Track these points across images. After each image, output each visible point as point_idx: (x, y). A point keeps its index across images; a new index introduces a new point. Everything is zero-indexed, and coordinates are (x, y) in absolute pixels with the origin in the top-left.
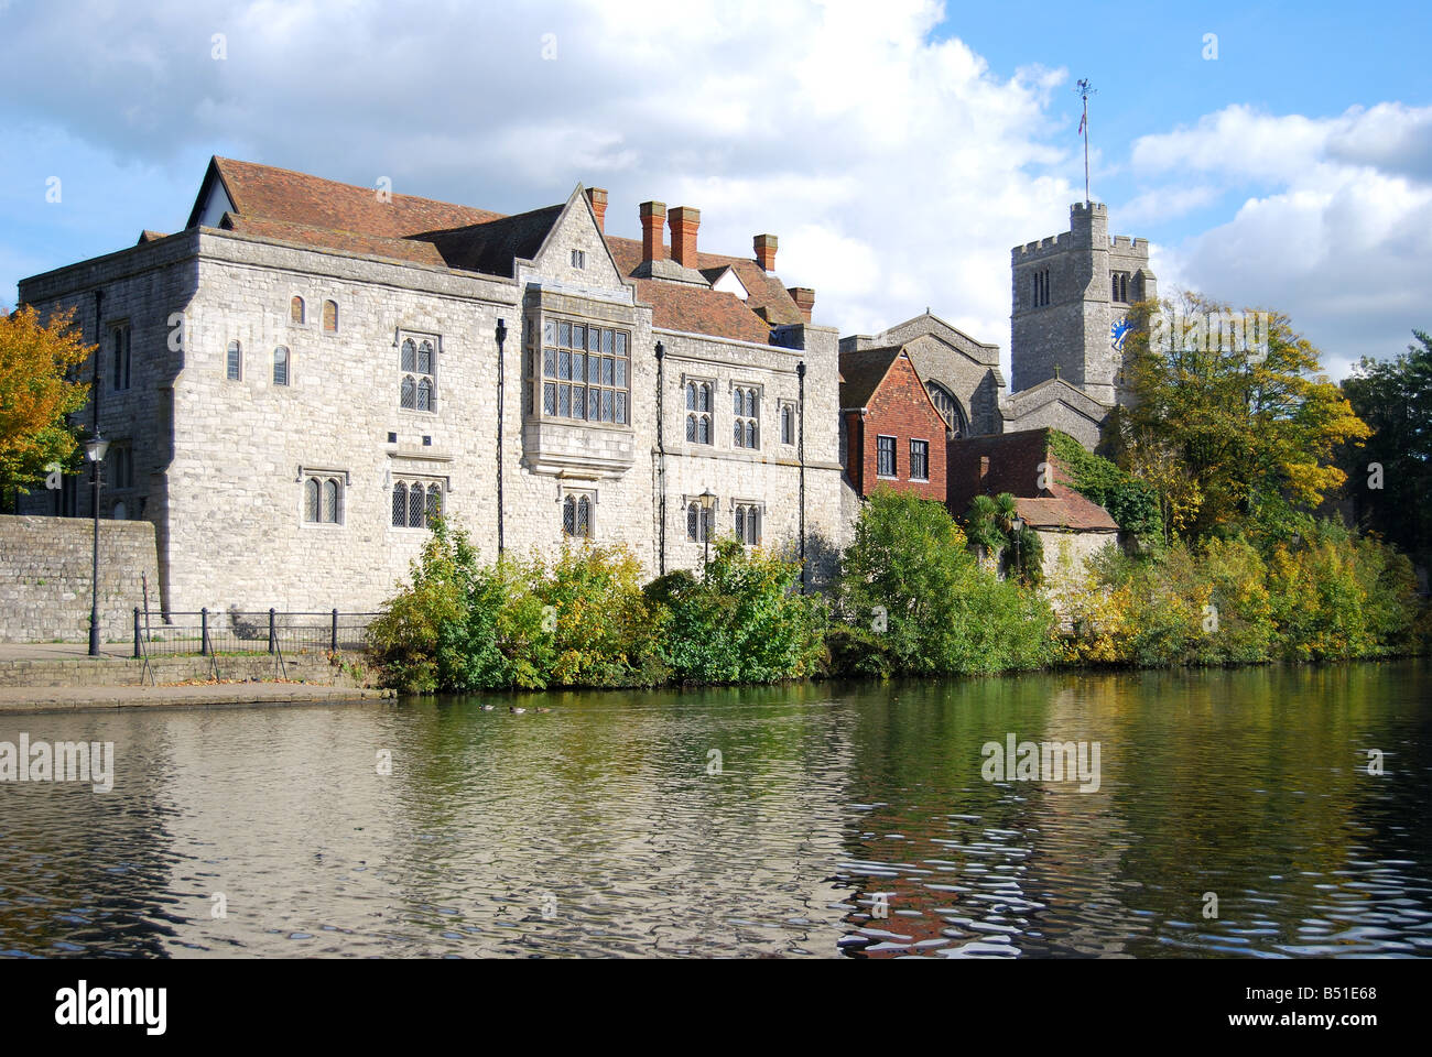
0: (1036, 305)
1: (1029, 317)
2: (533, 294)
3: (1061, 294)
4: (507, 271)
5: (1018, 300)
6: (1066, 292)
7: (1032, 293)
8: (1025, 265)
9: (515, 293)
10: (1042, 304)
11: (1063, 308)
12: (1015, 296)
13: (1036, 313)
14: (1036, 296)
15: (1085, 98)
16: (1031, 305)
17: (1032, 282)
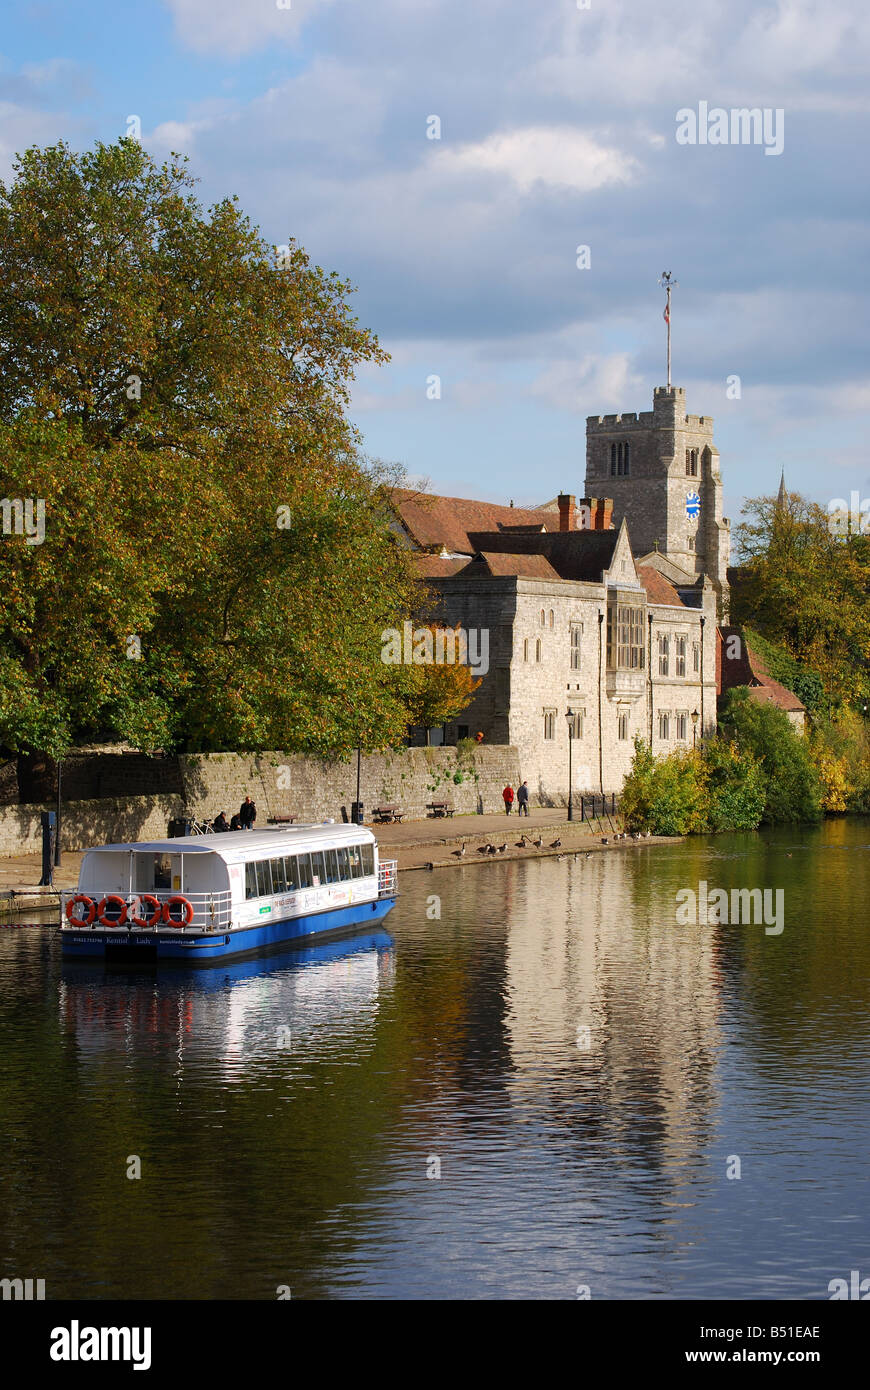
0: (613, 474)
1: (605, 484)
2: (612, 592)
3: (642, 467)
4: (598, 579)
5: (592, 466)
6: (648, 466)
7: (609, 462)
8: (601, 435)
9: (603, 592)
10: (620, 474)
11: (644, 481)
12: (589, 462)
13: (613, 481)
14: (613, 464)
15: (668, 289)
16: (608, 473)
17: (609, 451)
